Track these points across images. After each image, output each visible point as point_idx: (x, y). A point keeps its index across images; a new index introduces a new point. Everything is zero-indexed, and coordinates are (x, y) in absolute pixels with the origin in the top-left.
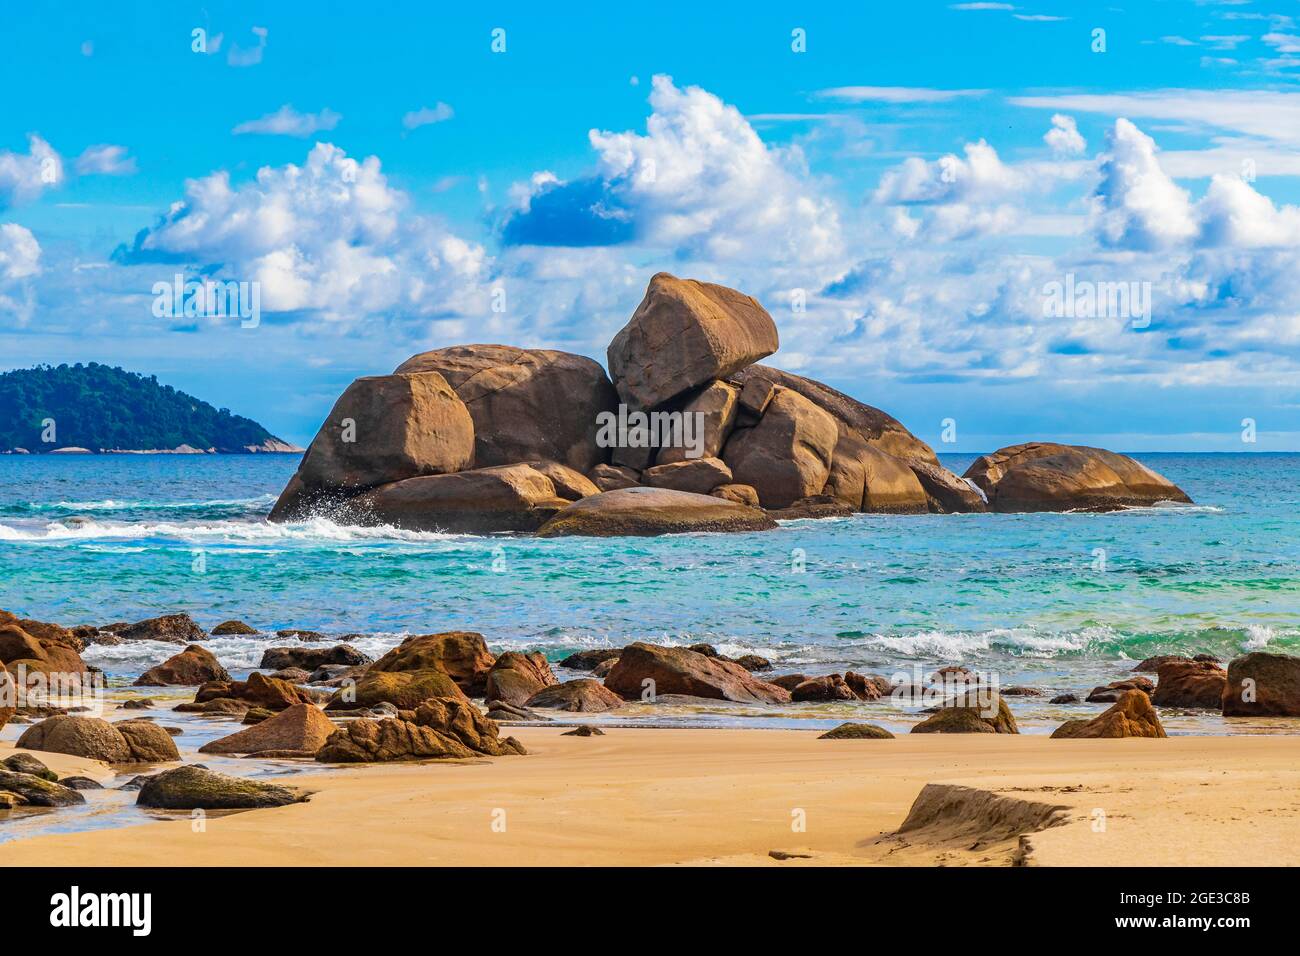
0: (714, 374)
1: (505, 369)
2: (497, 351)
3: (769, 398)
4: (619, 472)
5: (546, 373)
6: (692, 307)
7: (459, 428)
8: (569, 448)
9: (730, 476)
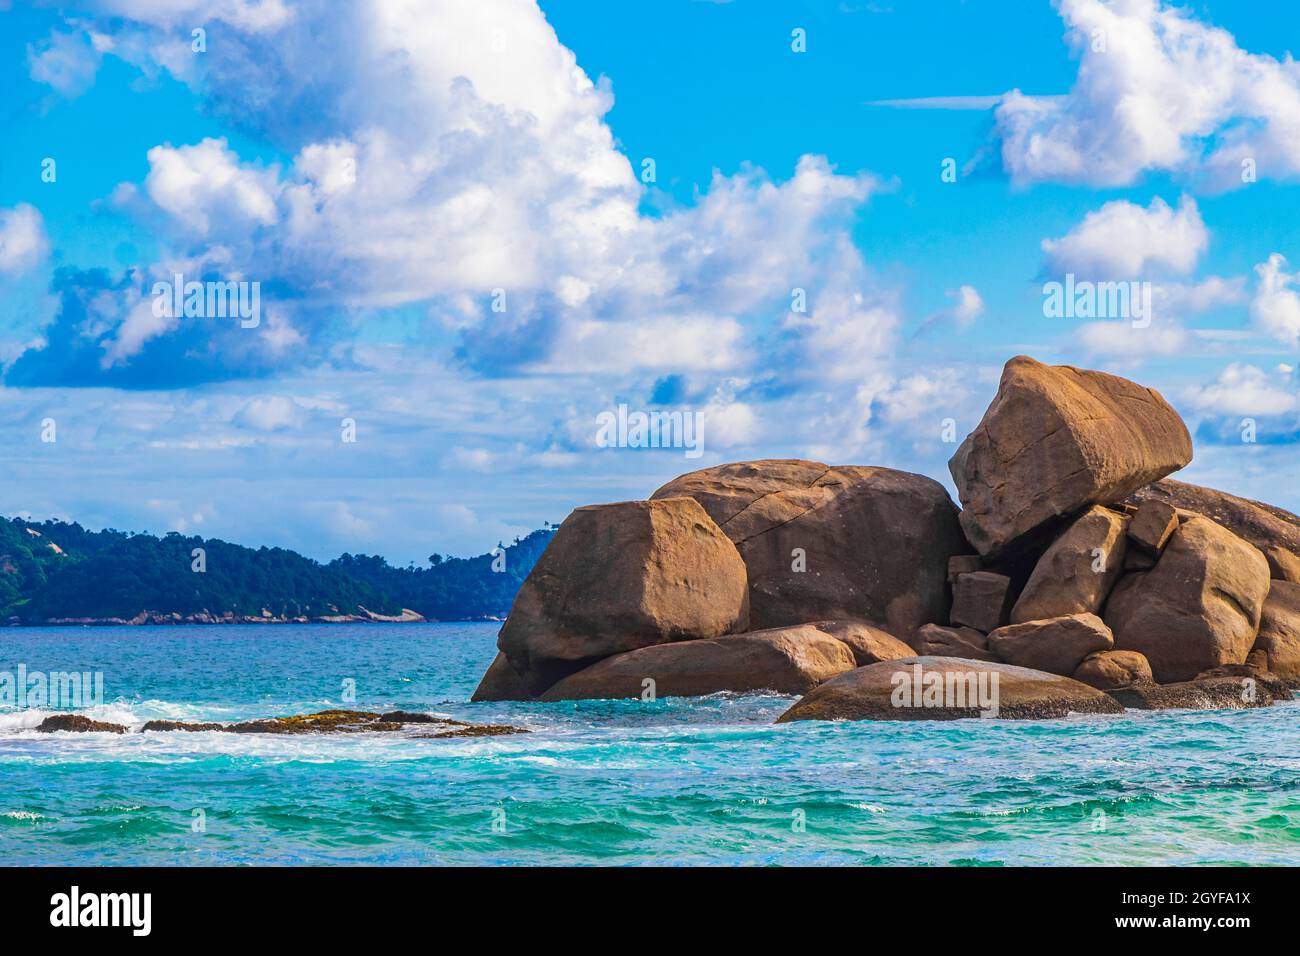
0: (1092, 495)
1: (800, 493)
2: (790, 468)
3: (1169, 530)
4: (954, 634)
5: (858, 498)
6: (1059, 403)
7: (723, 576)
8: (889, 602)
9: (1111, 638)
